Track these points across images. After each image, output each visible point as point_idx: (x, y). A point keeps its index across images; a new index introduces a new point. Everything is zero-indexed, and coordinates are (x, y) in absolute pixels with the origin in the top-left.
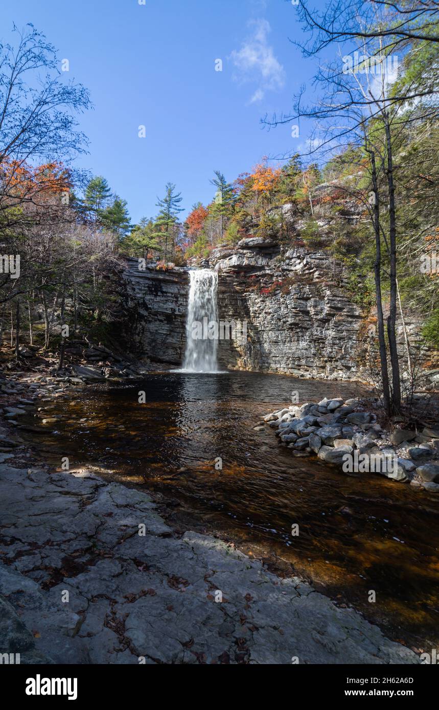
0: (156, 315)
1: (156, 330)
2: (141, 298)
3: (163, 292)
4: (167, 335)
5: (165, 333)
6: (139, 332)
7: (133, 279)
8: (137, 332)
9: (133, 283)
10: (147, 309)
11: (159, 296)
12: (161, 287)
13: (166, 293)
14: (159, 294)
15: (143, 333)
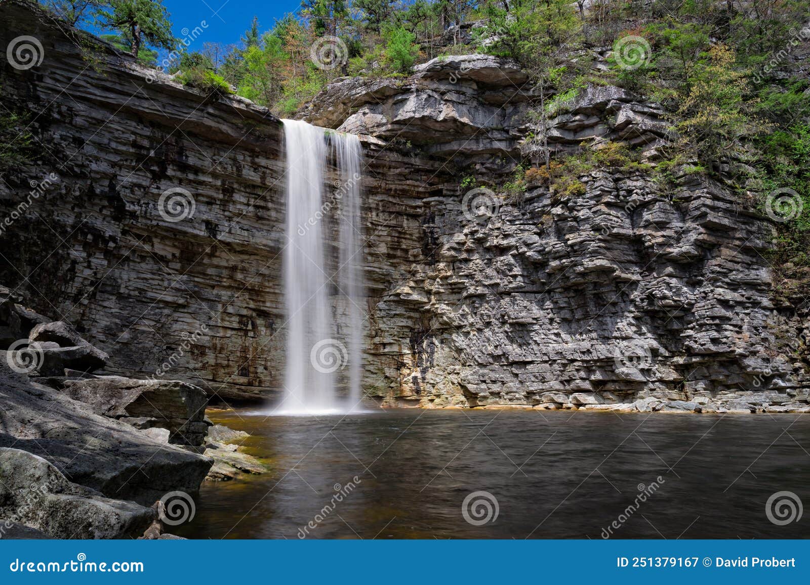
0: (148, 240)
1: (141, 291)
2: (105, 175)
3: (184, 167)
4: (177, 307)
5: (169, 299)
6: (80, 293)
7: (80, 107)
8: (72, 289)
9: (79, 121)
10: (120, 213)
11: (170, 179)
12: (181, 151)
13: (197, 170)
14: (170, 172)
15: (92, 296)
